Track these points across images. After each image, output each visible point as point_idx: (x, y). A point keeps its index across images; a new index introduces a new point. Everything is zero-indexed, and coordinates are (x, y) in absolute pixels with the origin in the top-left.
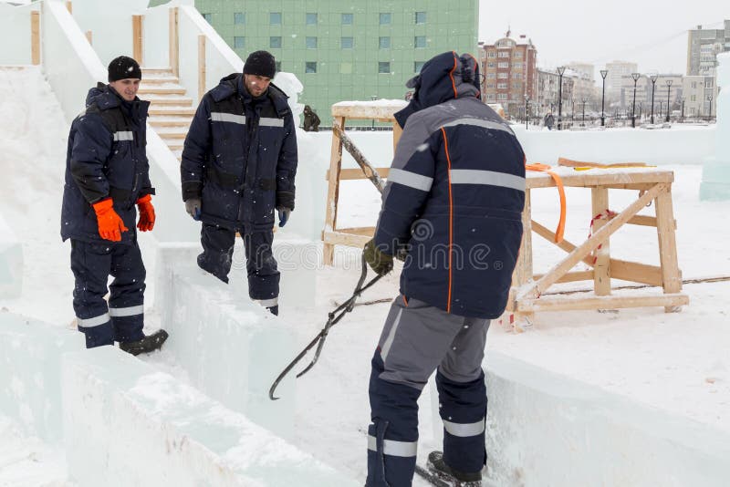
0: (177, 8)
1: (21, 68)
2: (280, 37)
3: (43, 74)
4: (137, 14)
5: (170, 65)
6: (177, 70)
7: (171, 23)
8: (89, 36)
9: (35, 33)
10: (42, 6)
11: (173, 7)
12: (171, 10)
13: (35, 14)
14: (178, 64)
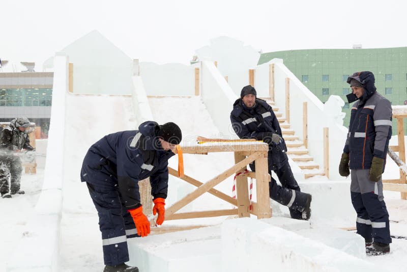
0: (273, 64)
1: (189, 97)
2: (328, 89)
3: (202, 100)
4: (252, 69)
5: (270, 95)
6: (273, 98)
7: (270, 73)
8: (226, 78)
9: (197, 80)
10: (202, 64)
11: (272, 63)
12: (270, 65)
13: (197, 69)
14: (274, 95)
